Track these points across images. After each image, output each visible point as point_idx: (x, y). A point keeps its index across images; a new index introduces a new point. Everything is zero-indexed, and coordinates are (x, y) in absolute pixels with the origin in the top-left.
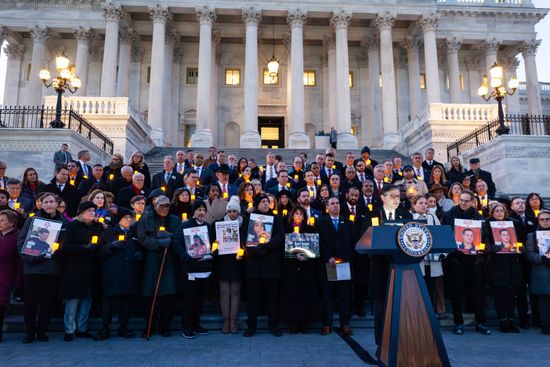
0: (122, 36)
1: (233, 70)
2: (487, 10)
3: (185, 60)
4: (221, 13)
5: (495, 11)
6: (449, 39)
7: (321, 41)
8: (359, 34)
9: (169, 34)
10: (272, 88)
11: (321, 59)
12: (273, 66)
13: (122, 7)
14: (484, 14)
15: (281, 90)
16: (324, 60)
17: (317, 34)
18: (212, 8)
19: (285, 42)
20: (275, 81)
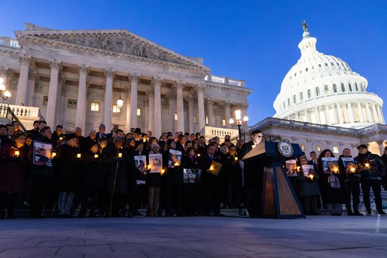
0: (30, 76)
1: (96, 103)
2: (226, 86)
3: (67, 94)
4: (92, 70)
5: (229, 87)
6: (209, 99)
7: (145, 92)
8: (166, 91)
9: (60, 78)
10: (117, 115)
11: (144, 102)
12: (120, 103)
13: (32, 58)
14: (225, 88)
15: (122, 116)
16: (146, 103)
17: (144, 88)
18: (87, 66)
19: (126, 91)
20: (118, 111)
